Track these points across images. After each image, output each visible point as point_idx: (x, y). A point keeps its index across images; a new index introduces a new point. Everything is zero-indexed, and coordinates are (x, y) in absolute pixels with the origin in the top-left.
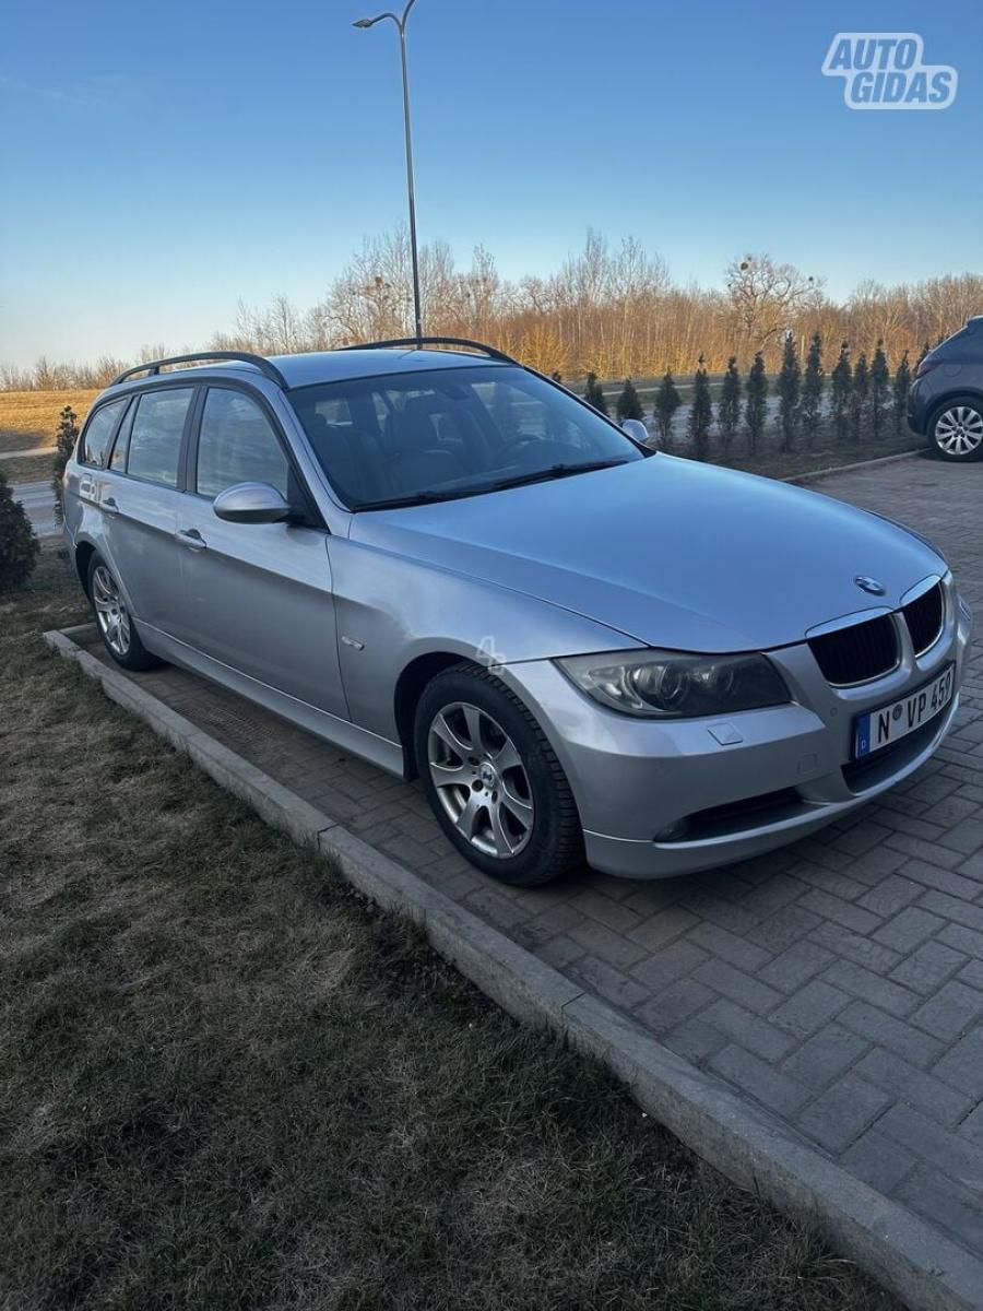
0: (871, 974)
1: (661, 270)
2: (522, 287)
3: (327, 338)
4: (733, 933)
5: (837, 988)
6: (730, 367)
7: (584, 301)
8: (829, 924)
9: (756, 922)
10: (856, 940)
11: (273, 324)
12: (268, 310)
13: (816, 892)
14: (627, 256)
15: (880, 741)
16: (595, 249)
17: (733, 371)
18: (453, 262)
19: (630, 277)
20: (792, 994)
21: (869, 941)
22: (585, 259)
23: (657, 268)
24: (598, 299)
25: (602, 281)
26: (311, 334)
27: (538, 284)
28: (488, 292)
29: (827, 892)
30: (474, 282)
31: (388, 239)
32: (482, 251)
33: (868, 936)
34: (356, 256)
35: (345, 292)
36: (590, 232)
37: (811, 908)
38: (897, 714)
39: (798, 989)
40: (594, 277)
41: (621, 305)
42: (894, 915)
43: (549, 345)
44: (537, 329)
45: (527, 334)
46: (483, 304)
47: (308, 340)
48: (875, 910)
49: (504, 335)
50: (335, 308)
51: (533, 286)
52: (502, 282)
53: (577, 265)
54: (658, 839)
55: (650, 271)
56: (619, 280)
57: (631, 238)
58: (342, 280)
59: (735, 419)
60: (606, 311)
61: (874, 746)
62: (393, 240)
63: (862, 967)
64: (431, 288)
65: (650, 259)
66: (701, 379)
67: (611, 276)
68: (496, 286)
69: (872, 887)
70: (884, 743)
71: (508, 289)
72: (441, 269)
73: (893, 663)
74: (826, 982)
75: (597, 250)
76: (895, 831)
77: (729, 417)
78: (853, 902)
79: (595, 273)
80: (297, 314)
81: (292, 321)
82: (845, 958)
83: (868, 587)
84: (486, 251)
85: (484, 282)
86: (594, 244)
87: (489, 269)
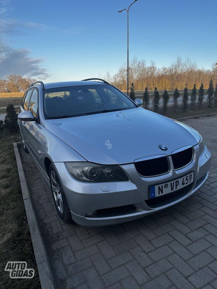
0: (141, 267)
1: (195, 65)
2: (162, 69)
3: (117, 81)
4: (110, 245)
5: (128, 270)
6: (194, 87)
7: (176, 72)
8: (138, 247)
9: (119, 243)
10: (142, 254)
11: (106, 78)
12: (105, 75)
13: (141, 235)
14: (187, 62)
15: (159, 194)
16: (179, 60)
17: (195, 88)
18: (146, 64)
19: (187, 67)
20: (114, 269)
21: (146, 255)
22: (177, 63)
23: (194, 65)
24: (179, 71)
25: (180, 68)
26: (113, 80)
27: (166, 68)
28: (154, 70)
29: (144, 236)
30: (151, 68)
31: (132, 59)
32: (153, 61)
33: (147, 253)
34: (125, 63)
35: (121, 71)
36: (178, 57)
37: (136, 241)
38: (166, 186)
39: (116, 268)
40: (179, 67)
41: (185, 73)
42: (159, 247)
43: (167, 82)
44: (164, 78)
45: (161, 80)
46: (152, 73)
47: (113, 81)
48: (154, 245)
49: (156, 79)
50: (119, 74)
51: (164, 69)
52: (157, 68)
53: (174, 64)
54: (86, 216)
55: (192, 65)
56: (185, 67)
57: (188, 58)
58: (121, 68)
59: (195, 100)
60: (181, 74)
61: (157, 195)
62: (133, 59)
63: (139, 264)
64: (141, 69)
65: (193, 62)
66: (186, 90)
67: (183, 66)
68: (155, 69)
69: (158, 237)
70: (161, 194)
71: (159, 70)
72: (143, 65)
73: (167, 171)
74: (126, 267)
75: (180, 61)
76: (176, 219)
77: (193, 99)
78: (150, 241)
79: (179, 66)
80: (111, 76)
81: (110, 77)
82: (136, 260)
83: (162, 148)
84: (154, 61)
85: (153, 68)
86: (179, 59)
87: (154, 65)
